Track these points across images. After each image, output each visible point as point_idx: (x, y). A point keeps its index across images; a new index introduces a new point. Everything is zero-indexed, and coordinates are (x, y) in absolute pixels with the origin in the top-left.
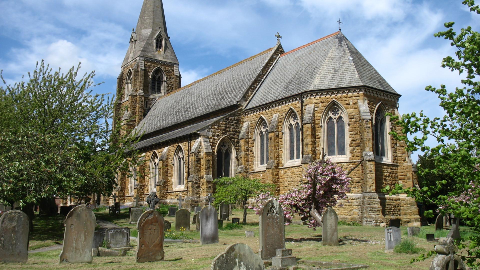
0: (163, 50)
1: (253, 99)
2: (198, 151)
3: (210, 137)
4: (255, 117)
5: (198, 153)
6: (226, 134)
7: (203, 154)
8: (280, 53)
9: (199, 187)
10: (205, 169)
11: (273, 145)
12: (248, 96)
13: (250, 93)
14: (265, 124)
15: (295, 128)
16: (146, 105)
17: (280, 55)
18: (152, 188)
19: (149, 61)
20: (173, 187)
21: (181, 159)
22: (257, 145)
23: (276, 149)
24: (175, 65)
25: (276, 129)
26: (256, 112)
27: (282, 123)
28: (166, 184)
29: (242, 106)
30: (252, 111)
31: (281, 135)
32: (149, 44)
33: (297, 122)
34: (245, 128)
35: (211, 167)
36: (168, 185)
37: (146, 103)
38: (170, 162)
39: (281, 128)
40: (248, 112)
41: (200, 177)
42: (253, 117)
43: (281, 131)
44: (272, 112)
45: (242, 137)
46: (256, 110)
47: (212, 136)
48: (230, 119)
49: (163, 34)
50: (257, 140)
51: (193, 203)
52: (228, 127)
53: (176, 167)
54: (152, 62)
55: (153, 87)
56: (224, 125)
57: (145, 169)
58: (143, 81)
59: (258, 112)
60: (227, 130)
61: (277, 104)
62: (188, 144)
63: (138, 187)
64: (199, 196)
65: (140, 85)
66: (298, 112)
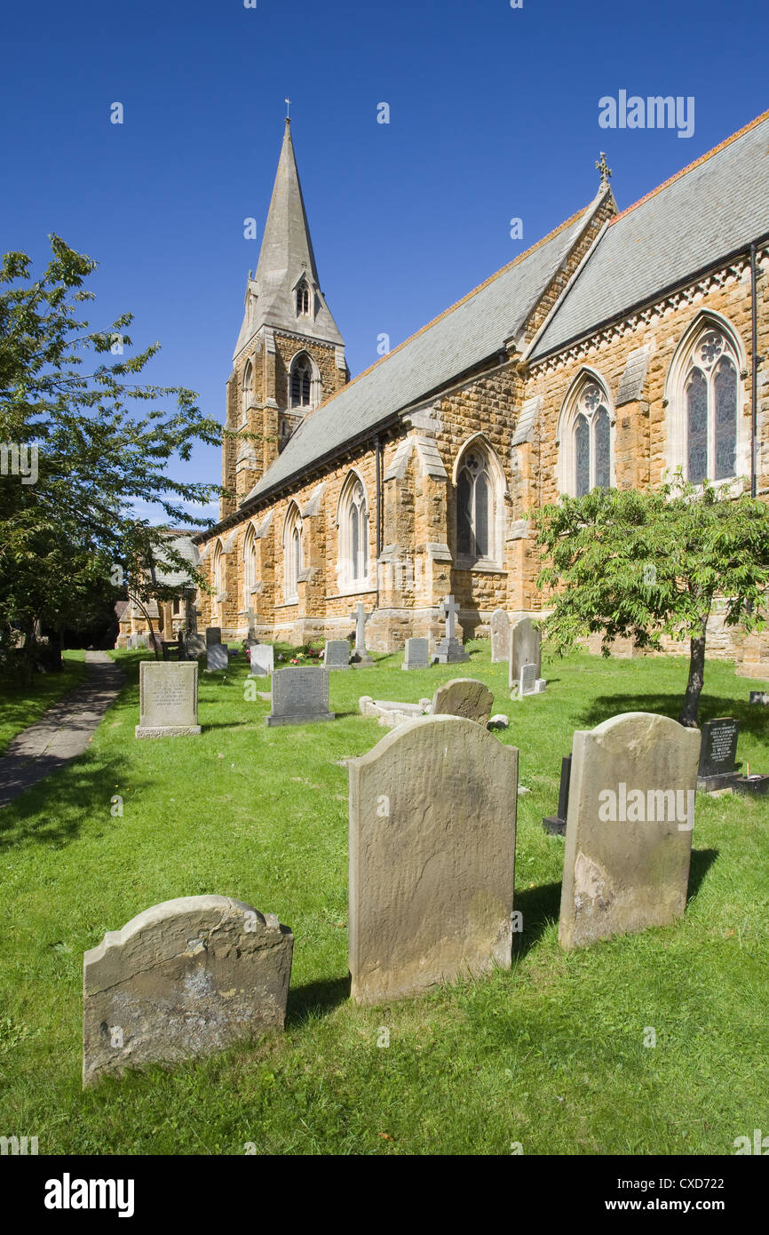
0: (312, 314)
1: (547, 334)
2: (407, 473)
3: (437, 435)
4: (561, 376)
5: (407, 478)
6: (479, 430)
7: (421, 481)
8: (609, 217)
10: (429, 525)
11: (634, 443)
12: (533, 326)
13: (537, 316)
14: (592, 392)
15: (713, 381)
16: (281, 430)
17: (608, 220)
18: (290, 592)
19: (284, 336)
20: (338, 585)
21: (359, 509)
22: (565, 459)
23: (643, 456)
24: (337, 347)
25: (642, 392)
26: (566, 359)
27: (662, 371)
28: (322, 579)
29: (520, 353)
30: (552, 359)
31: (659, 410)
32: (283, 300)
33: (723, 357)
34: (529, 415)
35: (443, 520)
36: (328, 579)
37: (282, 424)
38: (330, 520)
39: (659, 387)
40: (537, 366)
41: (413, 552)
42: (552, 380)
43: (658, 398)
44: (624, 346)
45: (521, 439)
46: (565, 355)
47: (444, 432)
48: (488, 386)
49: (310, 280)
50: (565, 444)
51: (396, 626)
52: (485, 411)
53: (343, 533)
54: (290, 338)
55: (295, 393)
56: (475, 404)
57: (273, 547)
58: (274, 377)
59: (571, 359)
60: (482, 416)
61: (643, 315)
62: (375, 463)
63: (259, 590)
64: (412, 605)
65: (268, 386)
66: (731, 317)
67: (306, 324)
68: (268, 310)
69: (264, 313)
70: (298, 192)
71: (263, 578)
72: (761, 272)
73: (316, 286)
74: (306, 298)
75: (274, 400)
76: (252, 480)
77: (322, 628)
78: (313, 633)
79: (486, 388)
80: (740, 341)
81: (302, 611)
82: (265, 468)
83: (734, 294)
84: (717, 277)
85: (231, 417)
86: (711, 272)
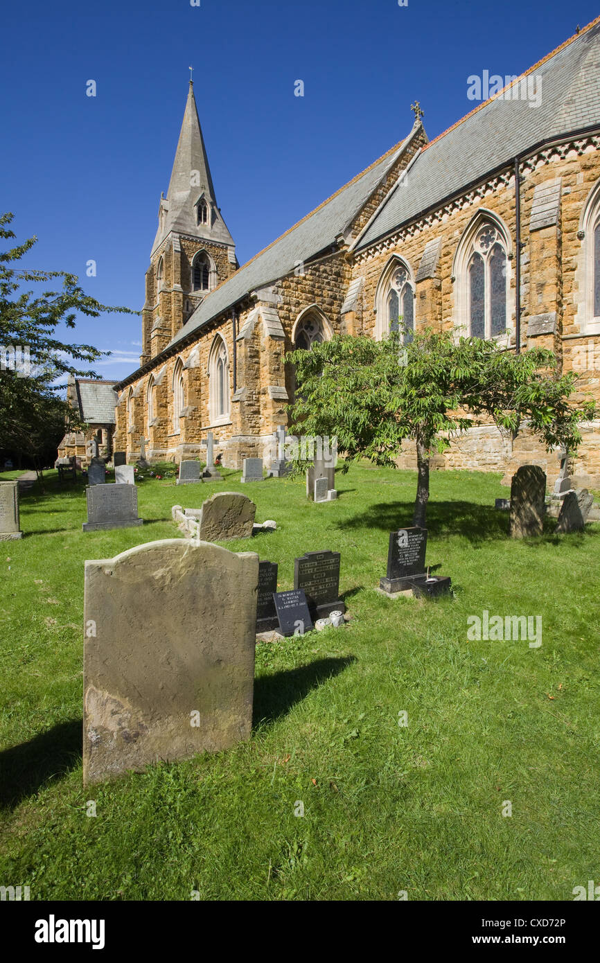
0: (210, 223)
1: (369, 231)
2: (254, 334)
3: (279, 306)
4: (377, 261)
5: (253, 338)
6: (314, 302)
7: (264, 341)
8: (421, 146)
9: (258, 412)
10: (270, 373)
11: (429, 310)
12: (359, 225)
13: (362, 219)
14: (401, 273)
15: (488, 263)
16: (186, 308)
17: (420, 148)
18: (177, 426)
19: (188, 240)
20: (210, 419)
21: (223, 362)
22: (381, 322)
23: (436, 319)
24: (229, 248)
25: (435, 272)
26: (381, 249)
27: (450, 256)
28: (198, 415)
29: (348, 246)
30: (371, 249)
31: (448, 285)
32: (186, 213)
33: (496, 243)
34: (352, 292)
35: (282, 369)
36: (202, 415)
37: (186, 304)
38: (204, 370)
39: (448, 268)
40: (360, 255)
41: (259, 393)
42: (371, 265)
43: (448, 276)
44: (423, 238)
45: (348, 308)
46: (380, 246)
47: (284, 304)
48: (321, 270)
49: (208, 199)
50: (381, 311)
51: (244, 449)
52: (319, 288)
53: (213, 380)
54: (192, 241)
55: (196, 281)
56: (311, 283)
57: (167, 391)
58: (179, 269)
59: (385, 249)
60: (316, 292)
61: (436, 214)
62: (232, 328)
63: (155, 424)
64: (258, 433)
65: (175, 275)
66: (501, 214)
67: (205, 231)
68: (175, 220)
69: (172, 223)
70: (199, 135)
71: (159, 415)
72: (524, 179)
73: (214, 203)
74: (205, 211)
75: (179, 285)
76: (163, 344)
77: (198, 451)
78: (190, 455)
79: (319, 271)
80: (508, 231)
81: (182, 439)
82: (173, 335)
83: (503, 196)
84: (490, 184)
85: (149, 299)
86: (485, 181)
